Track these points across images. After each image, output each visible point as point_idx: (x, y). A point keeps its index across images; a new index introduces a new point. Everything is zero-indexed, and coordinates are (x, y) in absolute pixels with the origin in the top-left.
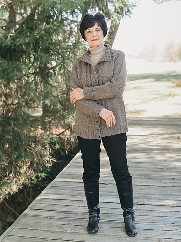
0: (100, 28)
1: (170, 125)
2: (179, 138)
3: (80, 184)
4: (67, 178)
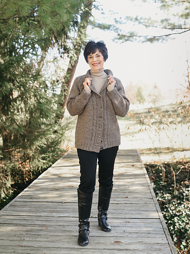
0: (100, 54)
1: (126, 155)
2: (133, 166)
3: (38, 203)
4: (25, 198)
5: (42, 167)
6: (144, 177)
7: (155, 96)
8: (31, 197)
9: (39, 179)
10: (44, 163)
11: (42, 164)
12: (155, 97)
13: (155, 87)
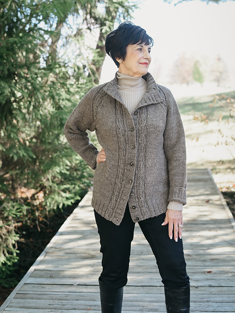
2: (208, 201)
3: (64, 289)
4: (41, 277)
5: (64, 205)
6: (229, 225)
7: (220, 72)
8: (50, 275)
9: (61, 234)
10: (67, 199)
11: (64, 199)
12: (218, 74)
13: (219, 59)
